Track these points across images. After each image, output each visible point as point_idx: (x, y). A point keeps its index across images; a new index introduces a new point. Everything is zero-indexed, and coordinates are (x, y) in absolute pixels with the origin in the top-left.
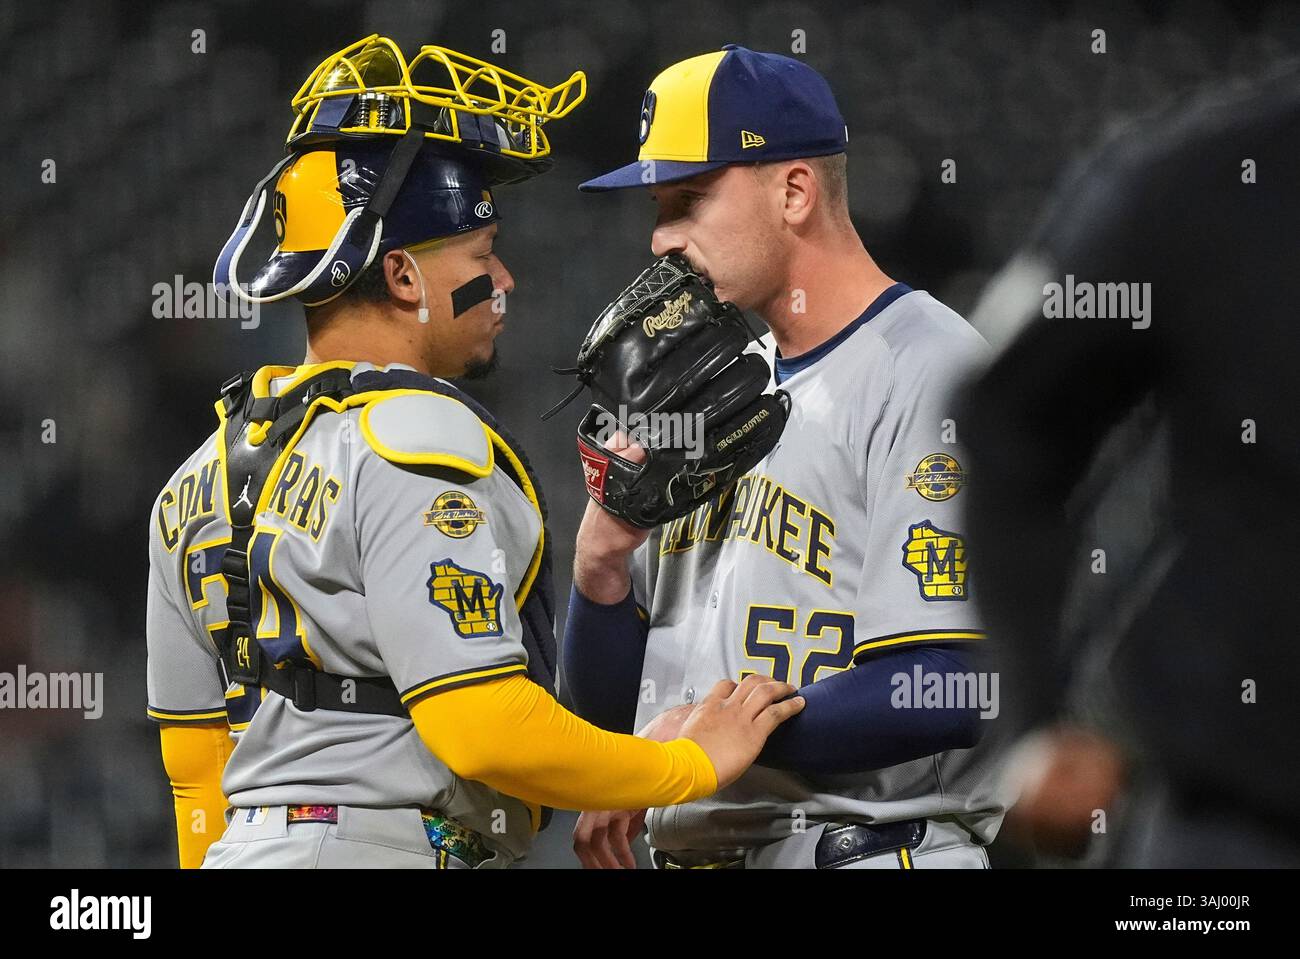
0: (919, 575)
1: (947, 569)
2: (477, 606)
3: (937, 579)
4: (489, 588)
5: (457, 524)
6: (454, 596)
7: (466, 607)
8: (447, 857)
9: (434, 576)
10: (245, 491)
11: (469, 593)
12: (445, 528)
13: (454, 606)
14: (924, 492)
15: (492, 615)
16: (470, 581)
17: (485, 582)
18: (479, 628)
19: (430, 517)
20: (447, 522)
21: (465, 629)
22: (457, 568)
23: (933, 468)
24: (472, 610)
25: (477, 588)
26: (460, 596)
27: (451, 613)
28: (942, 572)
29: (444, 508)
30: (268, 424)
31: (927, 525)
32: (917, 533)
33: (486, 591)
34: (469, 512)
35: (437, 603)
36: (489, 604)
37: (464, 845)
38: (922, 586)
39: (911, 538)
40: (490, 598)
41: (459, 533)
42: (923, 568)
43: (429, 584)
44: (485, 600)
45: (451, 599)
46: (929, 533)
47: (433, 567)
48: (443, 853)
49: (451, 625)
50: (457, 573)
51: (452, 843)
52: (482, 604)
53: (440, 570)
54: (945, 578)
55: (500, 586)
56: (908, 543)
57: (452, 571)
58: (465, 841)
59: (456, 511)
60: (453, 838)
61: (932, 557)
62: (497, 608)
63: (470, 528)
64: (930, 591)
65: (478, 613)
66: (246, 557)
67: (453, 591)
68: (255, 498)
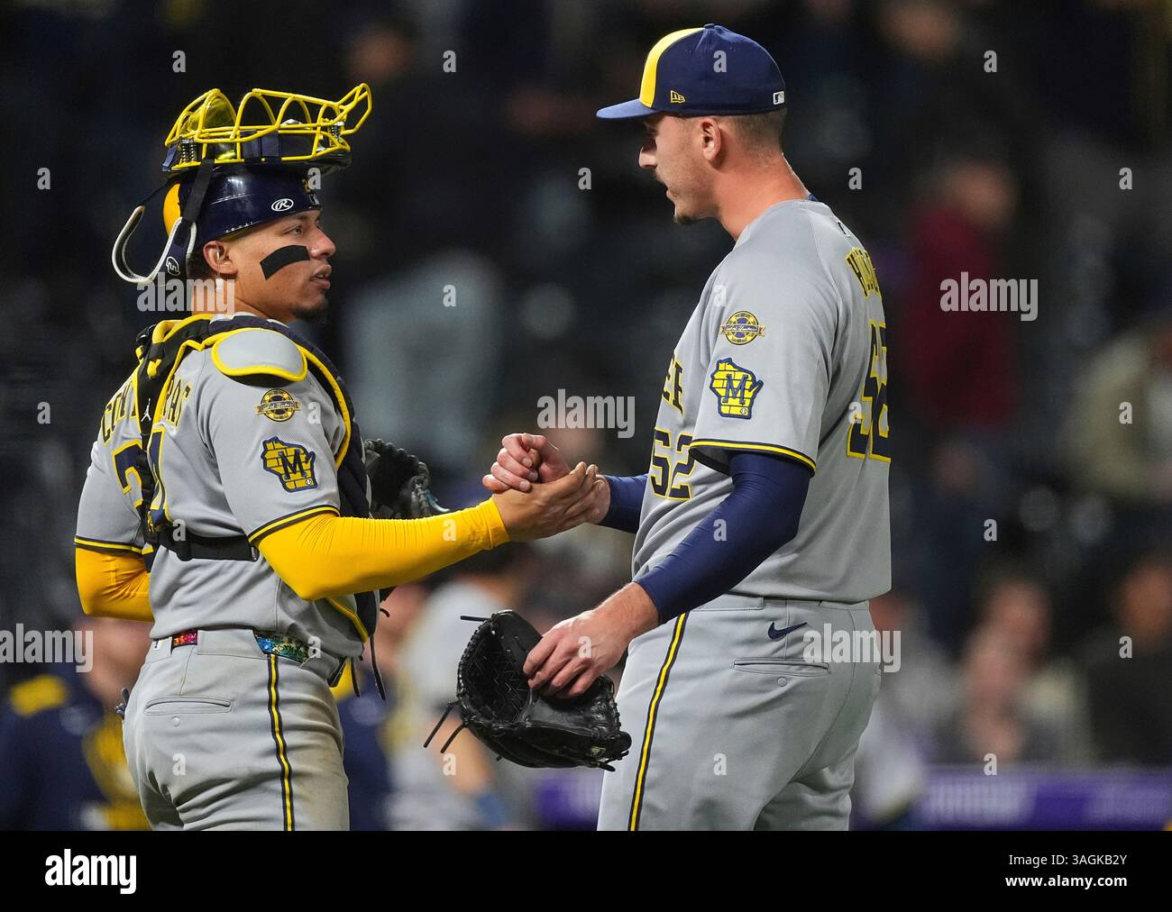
0: (719, 396)
1: (739, 395)
2: (298, 469)
3: (731, 401)
4: (305, 456)
5: (280, 412)
6: (281, 464)
7: (290, 470)
8: (276, 659)
9: (266, 450)
10: (147, 410)
11: (291, 460)
12: (272, 415)
13: (281, 470)
14: (730, 337)
15: (309, 473)
16: (291, 451)
17: (302, 451)
18: (301, 484)
19: (260, 409)
20: (273, 411)
21: (290, 485)
22: (282, 443)
23: (739, 321)
24: (295, 472)
25: (297, 455)
26: (285, 463)
27: (280, 475)
28: (734, 397)
29: (270, 401)
30: (159, 361)
31: (729, 361)
32: (722, 366)
33: (303, 458)
34: (288, 403)
35: (269, 470)
36: (306, 466)
37: (291, 649)
38: (720, 405)
39: (717, 369)
40: (306, 462)
41: (281, 418)
42: (722, 392)
43: (263, 456)
44: (303, 464)
45: (279, 466)
46: (730, 367)
47: (265, 443)
48: (273, 656)
49: (281, 484)
50: (281, 446)
51: (281, 649)
52: (301, 467)
53: (270, 446)
54: (737, 401)
55: (313, 454)
56: (714, 373)
57: (278, 445)
58: (293, 645)
59: (279, 403)
60: (282, 645)
61: (730, 386)
62: (312, 469)
63: (290, 414)
64: (725, 410)
65: (299, 474)
66: (146, 454)
67: (280, 460)
68: (152, 413)
